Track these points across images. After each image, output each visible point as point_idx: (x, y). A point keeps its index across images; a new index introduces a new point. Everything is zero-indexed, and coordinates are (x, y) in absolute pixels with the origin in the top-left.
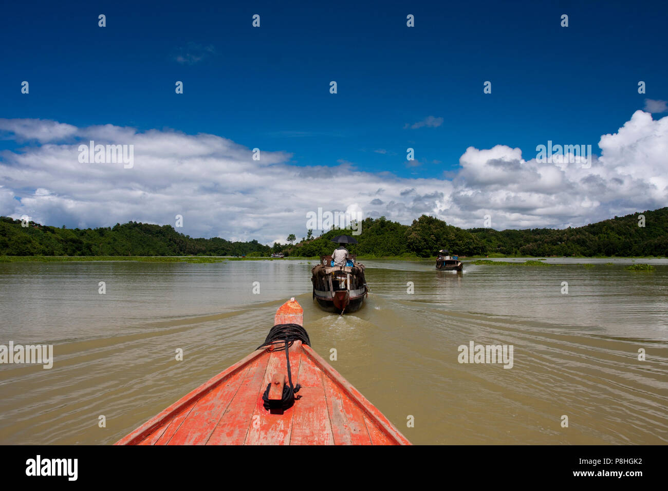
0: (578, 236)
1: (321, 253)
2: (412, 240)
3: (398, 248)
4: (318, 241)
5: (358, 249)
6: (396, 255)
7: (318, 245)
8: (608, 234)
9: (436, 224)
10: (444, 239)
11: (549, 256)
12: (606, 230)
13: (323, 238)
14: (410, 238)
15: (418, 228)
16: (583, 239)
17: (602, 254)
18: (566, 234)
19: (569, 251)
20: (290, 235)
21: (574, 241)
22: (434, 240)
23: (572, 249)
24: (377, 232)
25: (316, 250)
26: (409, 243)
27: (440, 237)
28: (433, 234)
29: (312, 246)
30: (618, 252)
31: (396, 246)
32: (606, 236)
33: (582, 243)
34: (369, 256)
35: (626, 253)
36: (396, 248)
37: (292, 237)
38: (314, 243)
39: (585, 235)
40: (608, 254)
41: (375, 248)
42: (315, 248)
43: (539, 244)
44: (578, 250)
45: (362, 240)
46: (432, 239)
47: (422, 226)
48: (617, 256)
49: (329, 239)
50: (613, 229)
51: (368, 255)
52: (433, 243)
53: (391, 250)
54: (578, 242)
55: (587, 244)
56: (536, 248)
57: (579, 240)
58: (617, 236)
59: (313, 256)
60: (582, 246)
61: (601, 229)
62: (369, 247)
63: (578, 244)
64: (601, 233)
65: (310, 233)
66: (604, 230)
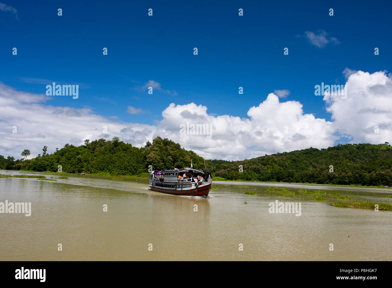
0: (254, 166)
1: (52, 168)
2: (151, 160)
3: (135, 167)
4: (51, 157)
5: (91, 166)
6: (133, 174)
7: (50, 160)
8: (273, 166)
9: (173, 146)
10: (181, 161)
11: (236, 179)
12: (272, 162)
13: (56, 154)
14: (149, 157)
15: (155, 148)
16: (258, 168)
17: (274, 179)
18: (245, 164)
19: (250, 177)
20: (25, 151)
21: (252, 169)
22: (172, 162)
23: (252, 176)
24: (110, 151)
25: (48, 165)
26: (147, 162)
27: (177, 158)
28: (170, 155)
29: (43, 161)
30: (284, 179)
31: (134, 165)
32: (272, 167)
33: (257, 171)
34: (103, 174)
35: (290, 180)
36: (134, 167)
37: (26, 153)
38: (47, 158)
39: (259, 166)
40: (278, 180)
41: (110, 166)
42: (46, 163)
43: (229, 171)
44: (256, 176)
45: (95, 158)
46: (169, 160)
47: (159, 147)
48: (284, 181)
49: (62, 156)
50: (275, 162)
51: (103, 172)
52: (170, 163)
53: (128, 169)
54: (255, 170)
55: (261, 172)
56: (227, 173)
57: (255, 168)
58: (279, 167)
59: (44, 170)
60: (257, 173)
61: (268, 162)
62: (103, 165)
63: (255, 171)
64: (269, 165)
65: (45, 149)
66: (270, 163)
